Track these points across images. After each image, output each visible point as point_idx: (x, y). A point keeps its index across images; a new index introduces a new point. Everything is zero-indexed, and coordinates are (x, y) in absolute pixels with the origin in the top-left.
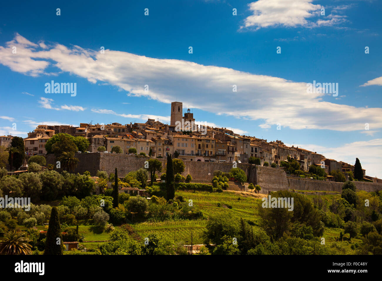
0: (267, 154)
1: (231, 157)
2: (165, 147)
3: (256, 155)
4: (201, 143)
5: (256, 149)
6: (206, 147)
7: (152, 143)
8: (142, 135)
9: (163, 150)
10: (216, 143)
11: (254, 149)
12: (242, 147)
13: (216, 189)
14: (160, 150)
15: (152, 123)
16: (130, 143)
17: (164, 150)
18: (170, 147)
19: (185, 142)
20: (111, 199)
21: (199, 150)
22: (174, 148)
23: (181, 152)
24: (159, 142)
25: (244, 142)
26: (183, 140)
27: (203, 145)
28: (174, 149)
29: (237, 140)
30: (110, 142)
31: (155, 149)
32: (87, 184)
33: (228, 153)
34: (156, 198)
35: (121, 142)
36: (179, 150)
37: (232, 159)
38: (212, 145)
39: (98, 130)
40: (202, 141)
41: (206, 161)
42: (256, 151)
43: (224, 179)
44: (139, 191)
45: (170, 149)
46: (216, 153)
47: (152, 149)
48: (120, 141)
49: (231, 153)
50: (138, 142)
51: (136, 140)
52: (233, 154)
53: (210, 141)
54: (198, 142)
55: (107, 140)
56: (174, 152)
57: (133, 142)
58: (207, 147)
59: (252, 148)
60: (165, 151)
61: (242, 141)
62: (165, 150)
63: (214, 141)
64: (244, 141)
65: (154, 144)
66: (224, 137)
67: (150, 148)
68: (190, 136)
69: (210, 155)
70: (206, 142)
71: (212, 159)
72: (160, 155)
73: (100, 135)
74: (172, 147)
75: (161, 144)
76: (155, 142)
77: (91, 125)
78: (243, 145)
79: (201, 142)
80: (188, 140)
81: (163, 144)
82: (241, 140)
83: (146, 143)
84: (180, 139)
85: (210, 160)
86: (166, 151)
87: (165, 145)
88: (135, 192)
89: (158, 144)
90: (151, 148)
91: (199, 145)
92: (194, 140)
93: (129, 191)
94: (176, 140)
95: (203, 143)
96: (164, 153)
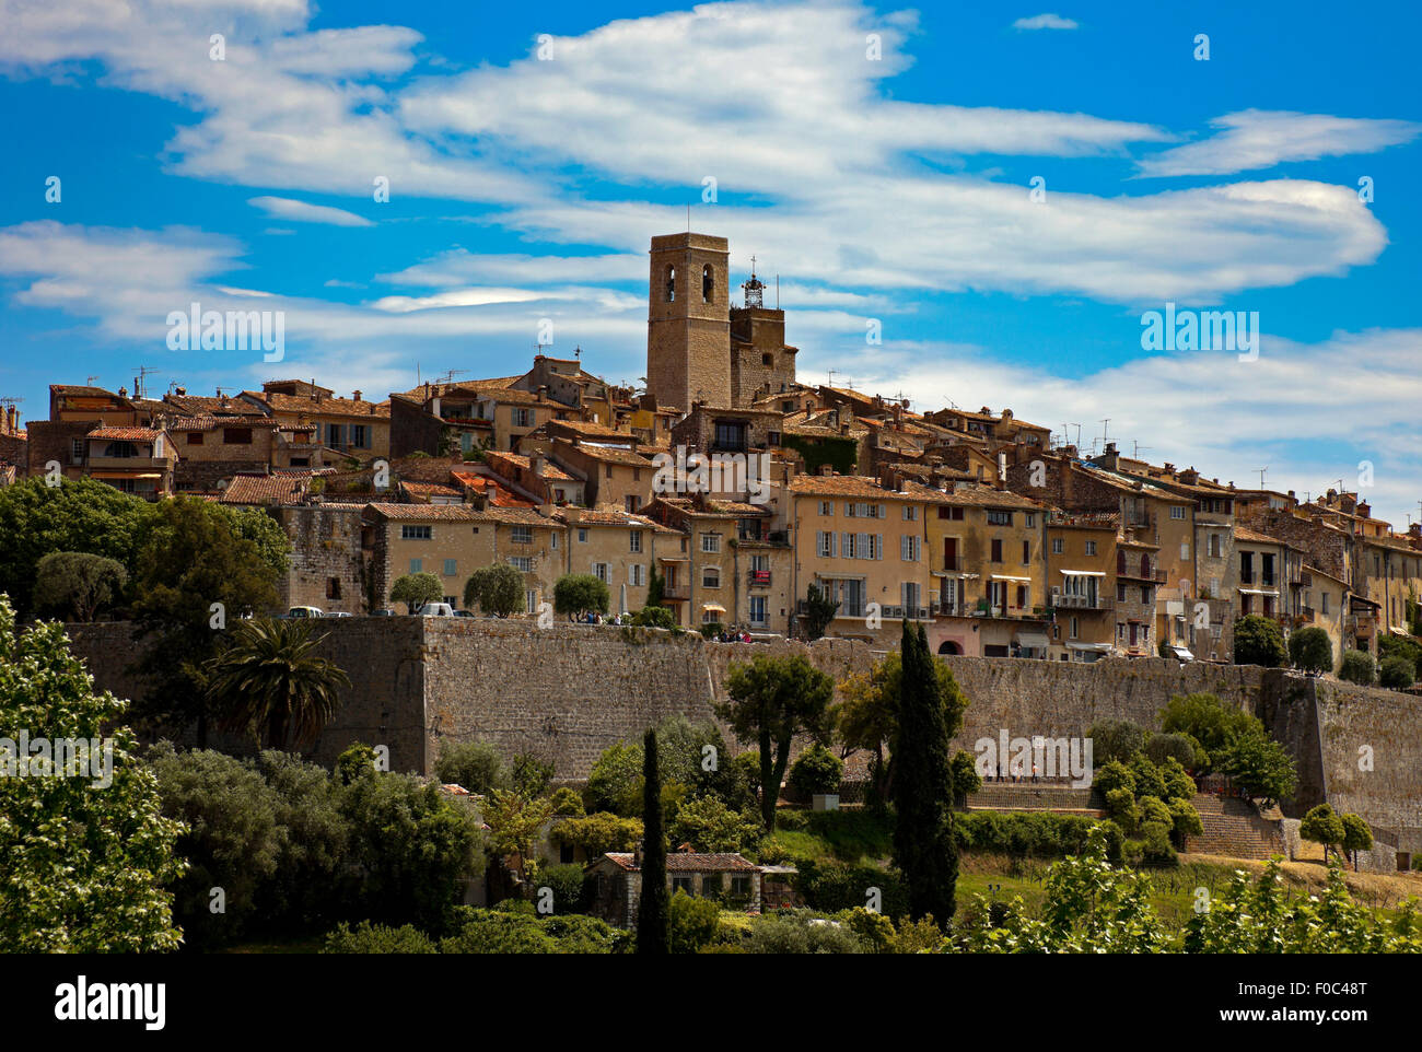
0: (1324, 595)
1: (1133, 625)
2: (745, 562)
3: (1268, 600)
4: (956, 530)
5: (1268, 559)
6: (988, 556)
7: (663, 534)
8: (564, 476)
9: (730, 585)
10: (1048, 528)
11: (1257, 565)
12: (1185, 551)
13: (1137, 845)
14: (711, 582)
15: (565, 384)
16: (529, 541)
17: (736, 581)
18: (777, 564)
19: (863, 525)
20: (604, 934)
21: (950, 576)
22: (797, 566)
23: (841, 596)
24: (705, 529)
25: (1198, 516)
26: (852, 514)
27: (974, 544)
28: (801, 574)
29: (1150, 502)
30: (405, 535)
31: (683, 579)
32: (433, 839)
33: (1121, 598)
34: (882, 923)
35: (476, 530)
36: (827, 581)
37: (1140, 630)
38: (1026, 544)
39: (229, 440)
40: (968, 518)
41: (991, 651)
42: (1269, 578)
43: (1168, 778)
44: (757, 879)
45: (774, 576)
46: (1049, 600)
47: (663, 580)
48: (470, 528)
49: (1133, 596)
50: (575, 534)
51: (562, 520)
52: (1145, 601)
53: (1015, 515)
54: (942, 521)
55: (382, 519)
56: (803, 594)
57: (546, 529)
58: (997, 556)
59: (1247, 558)
60: (743, 588)
61: (1188, 512)
62: (743, 579)
63: (1038, 517)
64: (1196, 508)
65: (677, 544)
66: (1067, 486)
67: (653, 569)
68: (888, 486)
69: (1016, 613)
70: (991, 523)
71: (1027, 640)
72: (715, 613)
73: (264, 476)
74: (789, 558)
75: (721, 542)
76: (681, 527)
77: (136, 397)
78: (1195, 534)
79: (959, 522)
80: (882, 509)
81: (732, 543)
82: (1182, 503)
83: (625, 540)
84: (832, 504)
85: (1015, 645)
86: (750, 588)
87: (742, 548)
88: (734, 881)
89: (702, 543)
90: (658, 573)
91: (951, 544)
92: (919, 513)
93: (698, 880)
94: (810, 510)
95: (972, 530)
96: (736, 603)
